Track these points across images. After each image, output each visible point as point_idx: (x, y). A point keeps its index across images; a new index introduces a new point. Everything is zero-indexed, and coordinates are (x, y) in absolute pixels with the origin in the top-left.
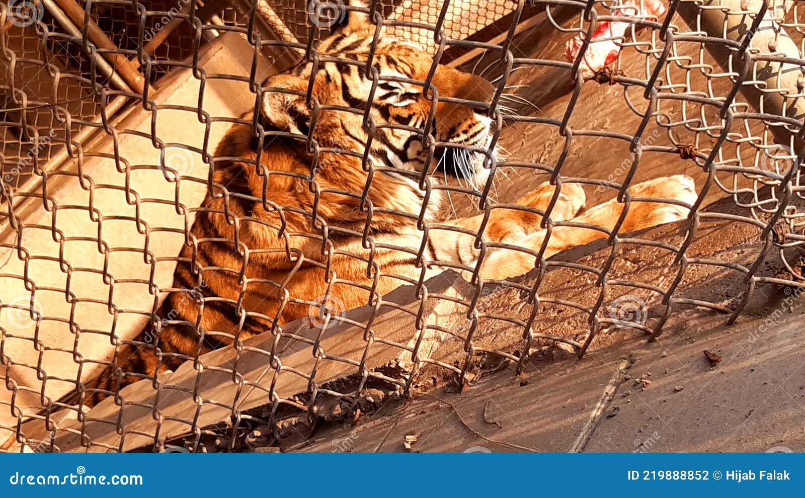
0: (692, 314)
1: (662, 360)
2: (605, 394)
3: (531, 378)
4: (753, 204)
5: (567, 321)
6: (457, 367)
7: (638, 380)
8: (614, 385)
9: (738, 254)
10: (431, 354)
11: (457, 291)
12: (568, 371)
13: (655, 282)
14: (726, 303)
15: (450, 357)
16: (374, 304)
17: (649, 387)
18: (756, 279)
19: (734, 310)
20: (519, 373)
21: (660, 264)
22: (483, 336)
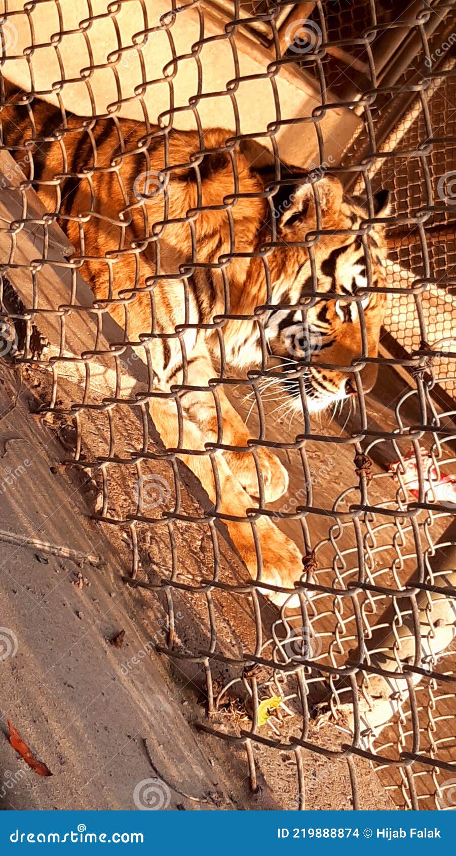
0: (160, 611)
1: (106, 594)
2: (59, 547)
3: (61, 476)
4: (277, 640)
5: (127, 497)
6: (56, 404)
7: (80, 575)
8: (70, 554)
9: (231, 643)
10: (65, 377)
11: (134, 388)
12: (76, 509)
13: (185, 572)
14: (178, 641)
15: (65, 395)
16: (96, 306)
17: (75, 587)
18: (206, 661)
19: (173, 649)
20: (63, 464)
21: (204, 572)
22: (95, 423)
